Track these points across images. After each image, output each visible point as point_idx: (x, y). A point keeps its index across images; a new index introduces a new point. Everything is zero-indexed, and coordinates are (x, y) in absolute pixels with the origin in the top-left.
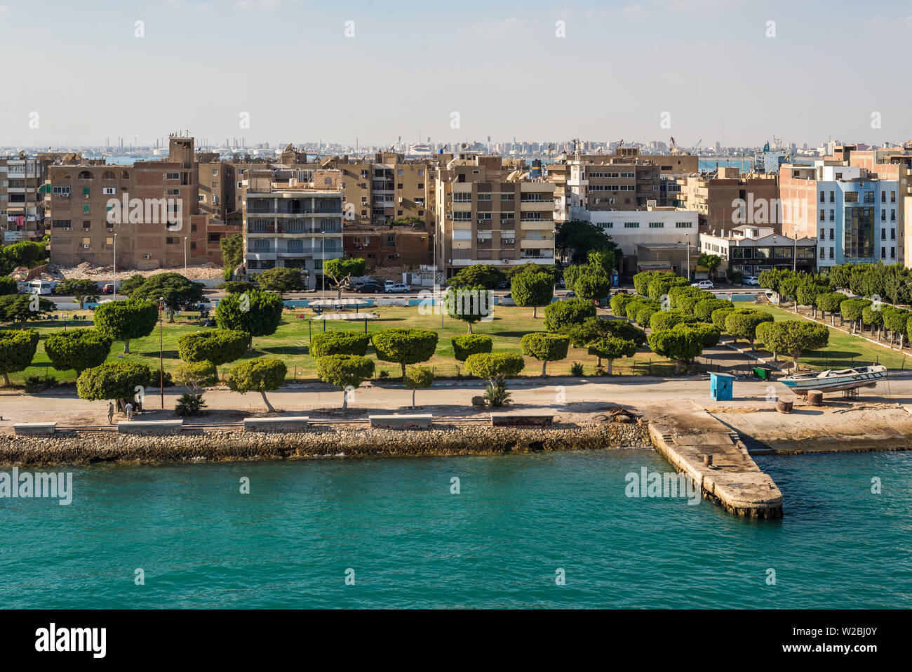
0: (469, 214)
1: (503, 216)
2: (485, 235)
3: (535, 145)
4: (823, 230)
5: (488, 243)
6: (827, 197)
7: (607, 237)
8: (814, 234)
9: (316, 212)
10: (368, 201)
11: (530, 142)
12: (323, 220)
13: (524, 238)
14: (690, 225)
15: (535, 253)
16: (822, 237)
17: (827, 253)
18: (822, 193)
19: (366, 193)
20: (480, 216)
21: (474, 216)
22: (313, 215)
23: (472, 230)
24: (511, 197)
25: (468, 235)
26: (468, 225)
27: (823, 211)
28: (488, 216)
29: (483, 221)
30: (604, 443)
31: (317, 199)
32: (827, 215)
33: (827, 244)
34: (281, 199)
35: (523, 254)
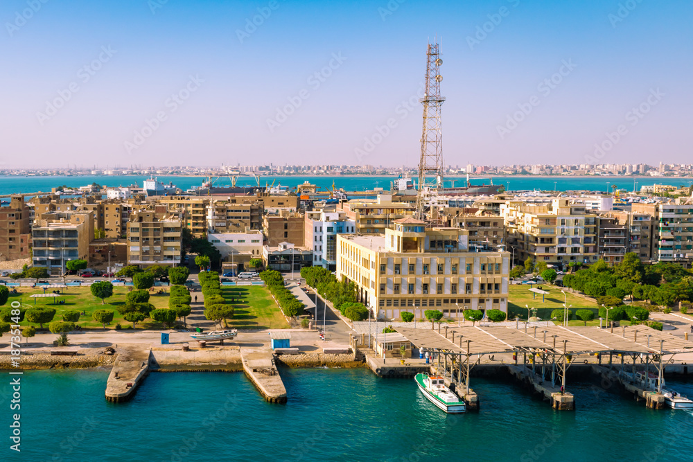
0: (138, 238)
1: (155, 239)
2: (146, 248)
3: (300, 168)
4: (316, 246)
5: (147, 252)
6: (318, 229)
7: (214, 248)
8: (312, 248)
9: (66, 237)
10: (119, 224)
11: (297, 166)
12: (70, 241)
13: (166, 250)
14: (258, 241)
15: (170, 257)
16: (316, 250)
17: (318, 258)
18: (316, 228)
19: (118, 220)
20: (144, 239)
21: (140, 239)
22: (64, 238)
23: (140, 247)
24: (159, 229)
25: (138, 249)
26: (137, 243)
27: (316, 237)
28: (148, 239)
29: (146, 241)
30: (96, 364)
31: (66, 231)
32: (318, 238)
33: (317, 254)
34: (49, 231)
35: (166, 258)
